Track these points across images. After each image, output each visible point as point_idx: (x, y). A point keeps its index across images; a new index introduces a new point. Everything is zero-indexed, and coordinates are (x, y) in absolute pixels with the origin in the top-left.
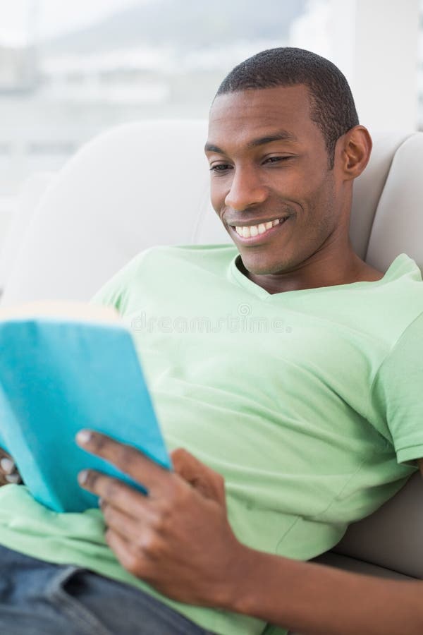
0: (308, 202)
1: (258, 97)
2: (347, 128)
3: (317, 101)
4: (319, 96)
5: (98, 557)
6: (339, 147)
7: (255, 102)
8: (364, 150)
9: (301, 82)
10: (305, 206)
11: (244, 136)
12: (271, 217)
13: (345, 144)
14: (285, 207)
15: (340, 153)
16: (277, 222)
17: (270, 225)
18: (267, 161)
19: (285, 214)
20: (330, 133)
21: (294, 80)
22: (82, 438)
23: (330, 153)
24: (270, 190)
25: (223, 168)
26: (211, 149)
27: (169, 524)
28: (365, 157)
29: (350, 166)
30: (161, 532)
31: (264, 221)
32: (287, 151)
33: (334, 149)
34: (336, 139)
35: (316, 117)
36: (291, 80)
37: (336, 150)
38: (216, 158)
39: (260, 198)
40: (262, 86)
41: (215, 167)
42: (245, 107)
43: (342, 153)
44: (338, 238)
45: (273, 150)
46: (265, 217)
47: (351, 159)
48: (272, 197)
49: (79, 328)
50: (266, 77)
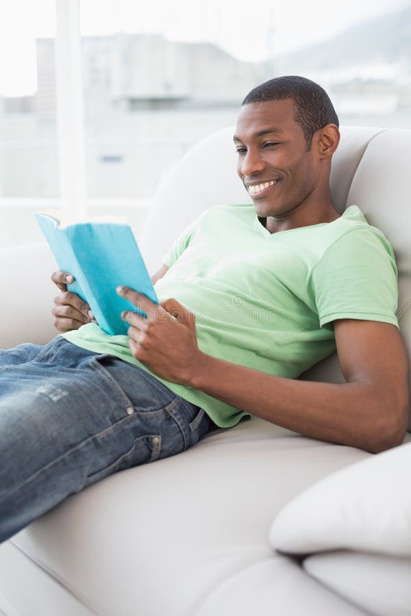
0: (290, 170)
1: (261, 106)
2: (321, 126)
3: (299, 109)
4: (301, 105)
5: (124, 353)
6: (316, 137)
7: (258, 110)
8: (335, 140)
9: (289, 97)
10: (289, 172)
11: (251, 131)
12: (268, 179)
13: (321, 135)
14: (277, 173)
15: (317, 142)
16: (272, 183)
17: (267, 185)
18: (266, 146)
19: (277, 178)
20: (308, 129)
21: (285, 97)
22: (119, 289)
23: (307, 141)
24: (266, 163)
25: (243, 151)
26: (237, 139)
27: (152, 329)
28: (335, 144)
29: (324, 150)
30: (148, 333)
31: (263, 182)
32: (277, 139)
33: (312, 138)
34: (313, 133)
35: (298, 119)
36: (283, 96)
37: (313, 139)
38: (239, 144)
39: (260, 167)
40: (264, 100)
41: (238, 150)
42: (253, 113)
43: (318, 142)
44: (316, 195)
45: (268, 139)
46: (264, 179)
47: (325, 145)
48: (267, 167)
49: (109, 226)
50: (267, 94)
